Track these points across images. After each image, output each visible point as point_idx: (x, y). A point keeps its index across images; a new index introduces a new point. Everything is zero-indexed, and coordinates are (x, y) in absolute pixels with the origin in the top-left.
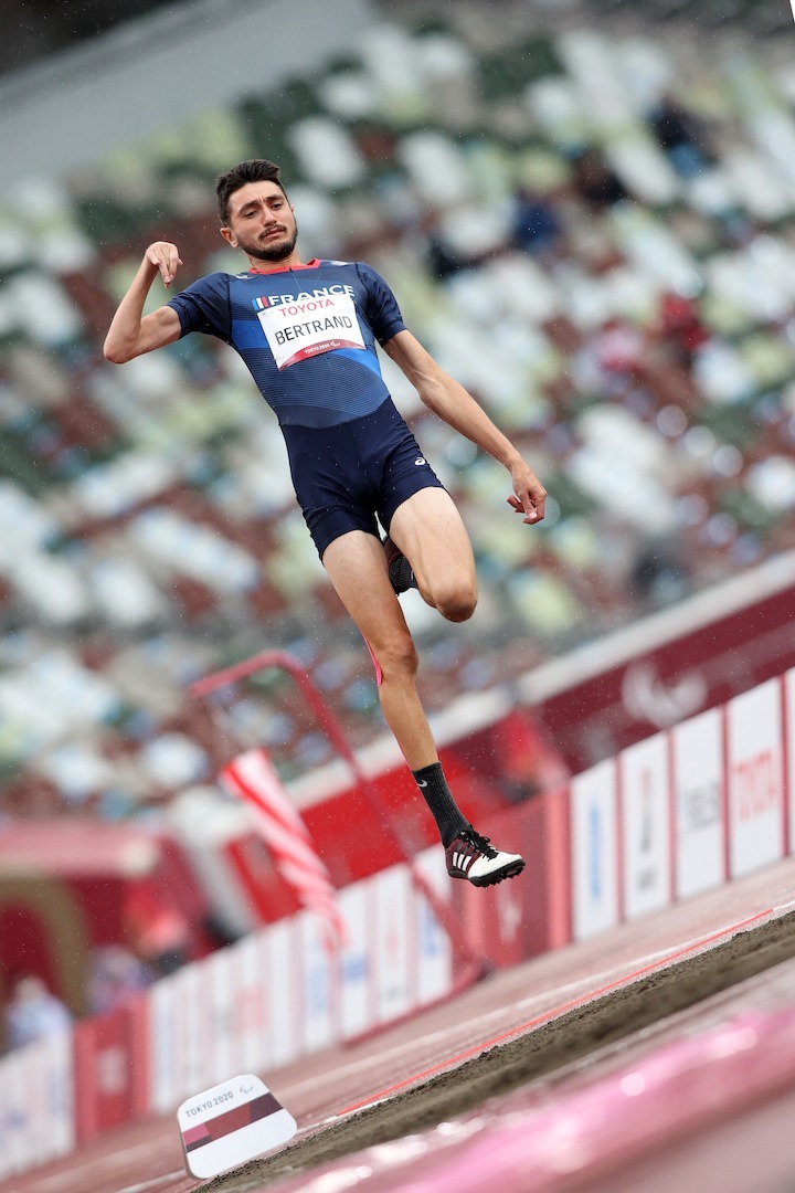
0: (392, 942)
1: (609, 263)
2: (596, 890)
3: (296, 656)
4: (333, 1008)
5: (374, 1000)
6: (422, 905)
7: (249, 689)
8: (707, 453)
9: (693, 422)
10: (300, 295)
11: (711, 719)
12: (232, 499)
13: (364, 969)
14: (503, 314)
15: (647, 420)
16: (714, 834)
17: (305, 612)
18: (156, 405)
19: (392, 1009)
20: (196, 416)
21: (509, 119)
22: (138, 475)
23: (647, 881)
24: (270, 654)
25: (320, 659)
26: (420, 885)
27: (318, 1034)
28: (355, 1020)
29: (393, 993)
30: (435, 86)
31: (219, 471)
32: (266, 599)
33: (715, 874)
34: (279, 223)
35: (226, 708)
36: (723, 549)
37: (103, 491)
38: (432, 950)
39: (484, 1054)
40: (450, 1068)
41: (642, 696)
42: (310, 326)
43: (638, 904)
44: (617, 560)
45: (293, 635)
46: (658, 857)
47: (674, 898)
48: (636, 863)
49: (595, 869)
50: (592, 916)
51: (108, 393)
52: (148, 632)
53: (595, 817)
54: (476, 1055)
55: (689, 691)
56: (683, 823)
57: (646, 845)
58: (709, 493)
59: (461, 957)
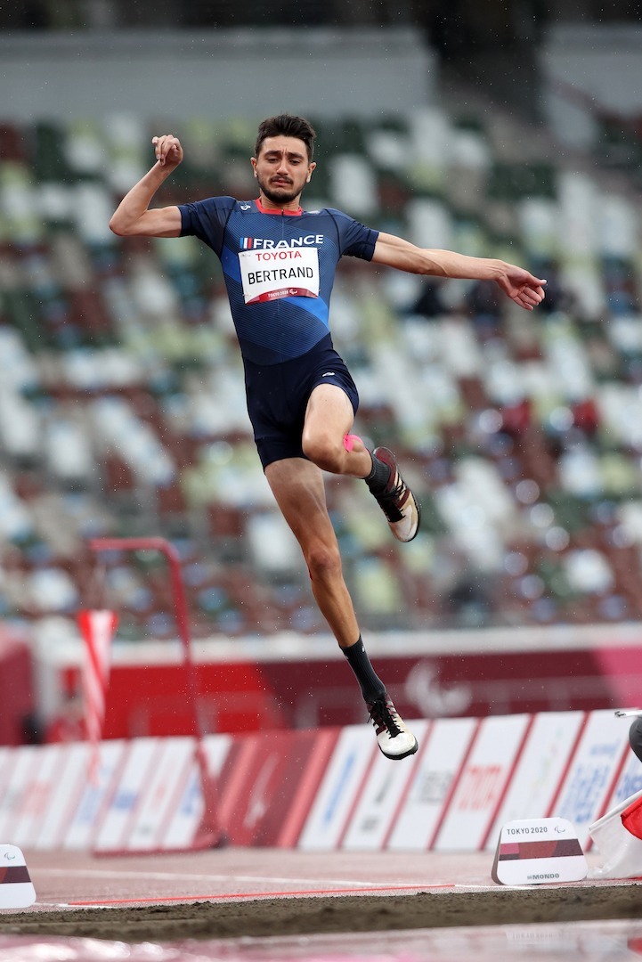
0: (161, 792)
1: (529, 355)
2: (329, 816)
3: (177, 550)
4: (97, 823)
5: (129, 829)
6: (194, 774)
7: (130, 560)
8: (544, 526)
9: (543, 498)
10: (281, 242)
11: (467, 725)
12: (177, 414)
13: (131, 803)
14: (437, 359)
15: (509, 483)
16: (434, 811)
17: (197, 520)
18: (150, 321)
19: (140, 842)
20: (176, 341)
21: (500, 217)
22: (116, 367)
23: (369, 825)
24: (159, 540)
25: (193, 560)
26: (200, 758)
27: (78, 837)
28: (110, 837)
29: (146, 831)
30: (455, 170)
31: (177, 388)
32: (172, 498)
33: (422, 841)
34: (289, 176)
35: (108, 568)
36: (526, 602)
37: (84, 368)
38: (188, 810)
39: (197, 904)
40: (167, 903)
41: (420, 687)
42: (278, 274)
43: (356, 839)
44: (444, 577)
45: (181, 534)
46: (385, 812)
47: (385, 846)
48: (367, 809)
49: (334, 802)
50: (319, 834)
51: (117, 296)
52: (73, 487)
53: (350, 761)
54: (191, 902)
55: (457, 697)
56: (415, 793)
57: (380, 798)
58: (534, 556)
59: (208, 824)
